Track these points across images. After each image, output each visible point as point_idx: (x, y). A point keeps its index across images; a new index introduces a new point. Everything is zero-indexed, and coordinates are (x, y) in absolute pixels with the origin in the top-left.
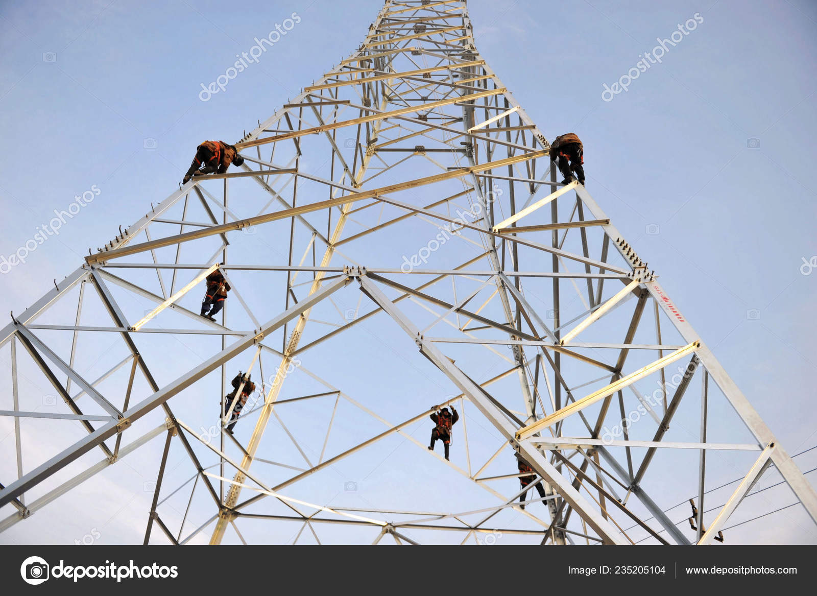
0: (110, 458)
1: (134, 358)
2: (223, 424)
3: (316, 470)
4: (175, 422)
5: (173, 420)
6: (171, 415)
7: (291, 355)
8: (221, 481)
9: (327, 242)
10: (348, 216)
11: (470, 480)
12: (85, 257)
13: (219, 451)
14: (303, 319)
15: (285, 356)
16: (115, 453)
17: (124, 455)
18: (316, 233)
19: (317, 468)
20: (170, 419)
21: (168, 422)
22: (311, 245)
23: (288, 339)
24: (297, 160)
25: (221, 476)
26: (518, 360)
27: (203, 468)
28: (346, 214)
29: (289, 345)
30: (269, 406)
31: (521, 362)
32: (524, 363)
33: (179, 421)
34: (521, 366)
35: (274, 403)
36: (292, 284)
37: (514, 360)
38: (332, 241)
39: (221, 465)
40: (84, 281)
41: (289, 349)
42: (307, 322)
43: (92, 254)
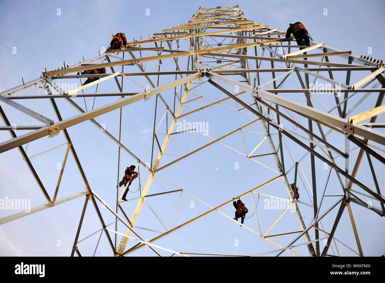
0: (50, 204)
1: (68, 145)
2: (118, 202)
3: (170, 233)
4: (91, 192)
5: (90, 191)
6: (88, 188)
7: (155, 172)
8: (116, 234)
9: (173, 115)
10: (183, 105)
11: (261, 237)
12: (42, 73)
13: (115, 213)
14: (161, 153)
15: (152, 171)
16: (53, 201)
17: (58, 203)
18: (168, 109)
19: (171, 231)
20: (88, 190)
21: (86, 191)
22: (165, 114)
23: (153, 163)
24: (159, 66)
25: (116, 231)
26: (281, 172)
27: (106, 226)
28: (183, 104)
29: (154, 166)
30: (143, 198)
31: (284, 172)
32: (285, 173)
33: (93, 191)
34: (284, 174)
35: (146, 196)
36: (156, 132)
37: (279, 172)
38: (176, 115)
39: (116, 222)
40: (41, 87)
41: (154, 168)
42: (163, 155)
43: (47, 71)
